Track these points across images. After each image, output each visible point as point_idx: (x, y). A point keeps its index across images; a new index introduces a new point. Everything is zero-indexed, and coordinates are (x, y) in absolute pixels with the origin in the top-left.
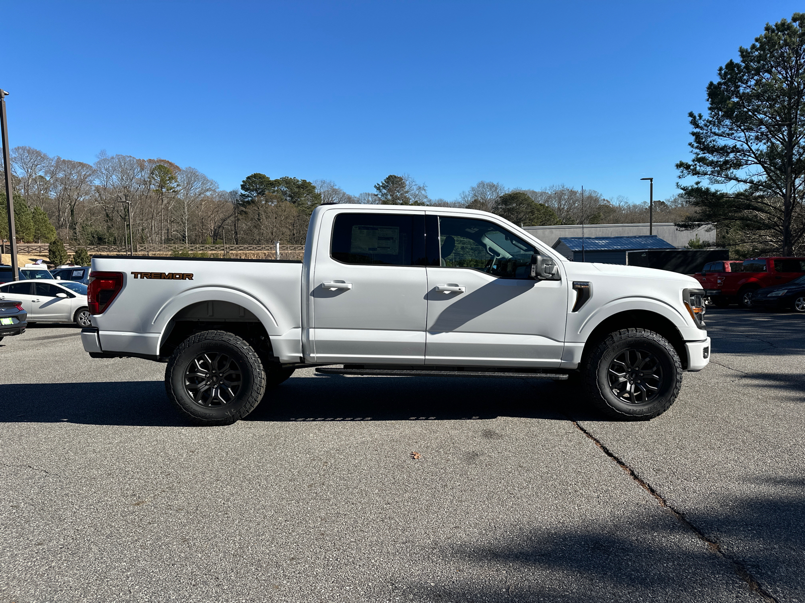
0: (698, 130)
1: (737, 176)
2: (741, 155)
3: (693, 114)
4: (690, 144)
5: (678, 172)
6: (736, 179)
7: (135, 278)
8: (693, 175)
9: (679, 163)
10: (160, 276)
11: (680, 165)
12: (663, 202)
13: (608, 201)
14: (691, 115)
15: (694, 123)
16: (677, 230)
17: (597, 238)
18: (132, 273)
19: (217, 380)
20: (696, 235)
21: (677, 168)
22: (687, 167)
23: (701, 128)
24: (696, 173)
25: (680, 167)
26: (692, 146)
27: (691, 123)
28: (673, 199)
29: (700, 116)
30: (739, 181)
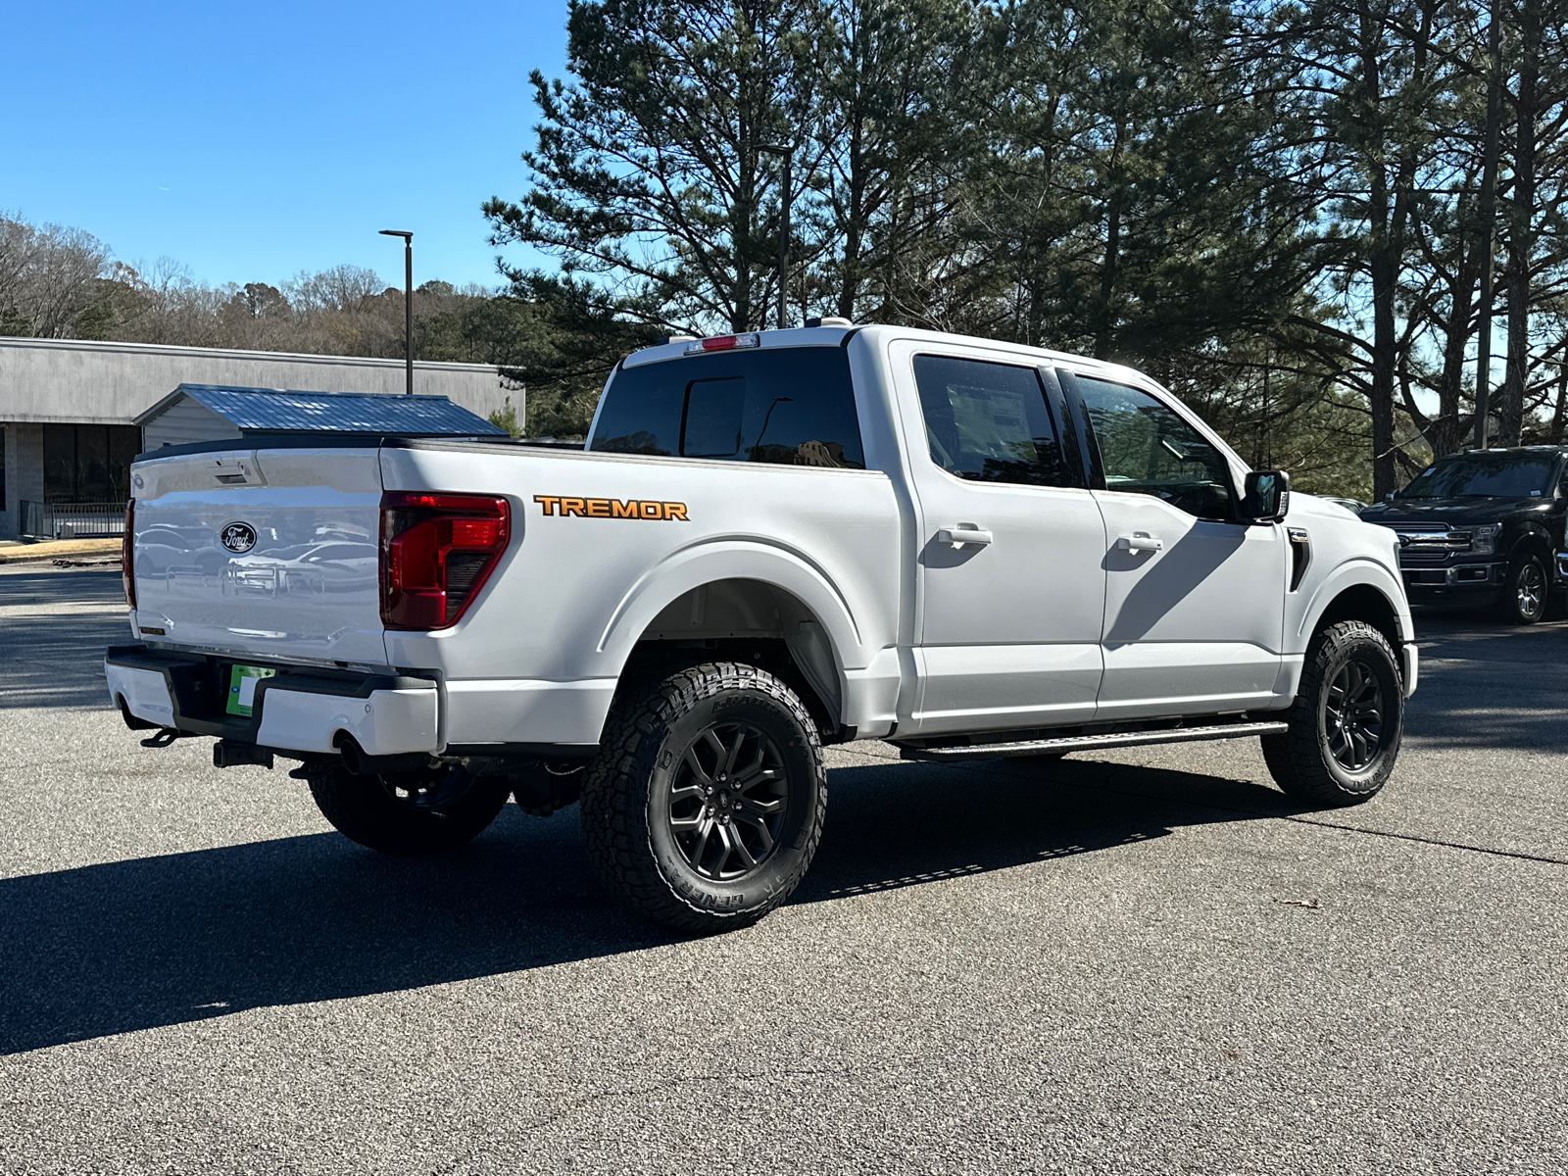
0: (553, 125)
1: (629, 257)
2: (637, 205)
3: (541, 78)
4: (527, 157)
5: (487, 226)
6: (628, 265)
7: (545, 514)
8: (524, 240)
9: (490, 201)
10: (606, 510)
11: (494, 209)
12: (274, 289)
13: (133, 273)
14: (536, 79)
15: (544, 100)
16: (501, 385)
17: (291, 394)
18: (536, 499)
19: (729, 803)
20: (507, 400)
21: (487, 215)
22: (513, 215)
23: (561, 119)
24: (530, 235)
25: (494, 214)
26: (532, 163)
27: (538, 100)
28: (301, 283)
29: (559, 88)
30: (633, 270)
